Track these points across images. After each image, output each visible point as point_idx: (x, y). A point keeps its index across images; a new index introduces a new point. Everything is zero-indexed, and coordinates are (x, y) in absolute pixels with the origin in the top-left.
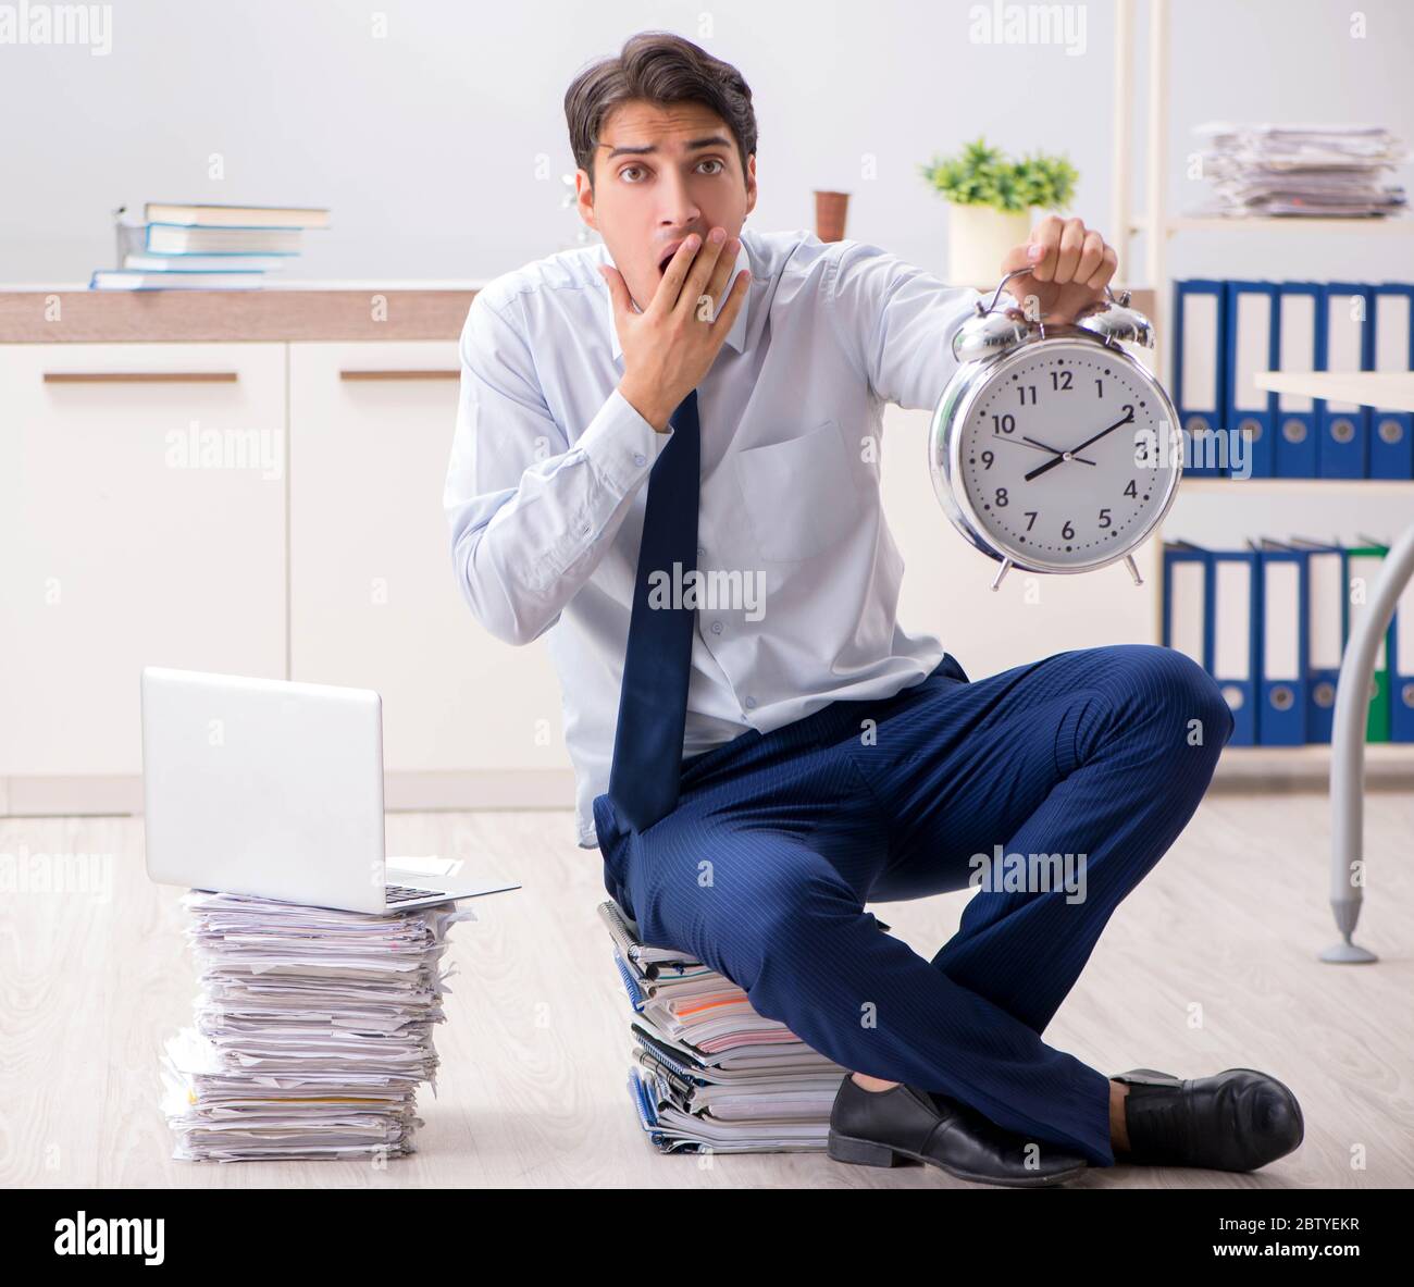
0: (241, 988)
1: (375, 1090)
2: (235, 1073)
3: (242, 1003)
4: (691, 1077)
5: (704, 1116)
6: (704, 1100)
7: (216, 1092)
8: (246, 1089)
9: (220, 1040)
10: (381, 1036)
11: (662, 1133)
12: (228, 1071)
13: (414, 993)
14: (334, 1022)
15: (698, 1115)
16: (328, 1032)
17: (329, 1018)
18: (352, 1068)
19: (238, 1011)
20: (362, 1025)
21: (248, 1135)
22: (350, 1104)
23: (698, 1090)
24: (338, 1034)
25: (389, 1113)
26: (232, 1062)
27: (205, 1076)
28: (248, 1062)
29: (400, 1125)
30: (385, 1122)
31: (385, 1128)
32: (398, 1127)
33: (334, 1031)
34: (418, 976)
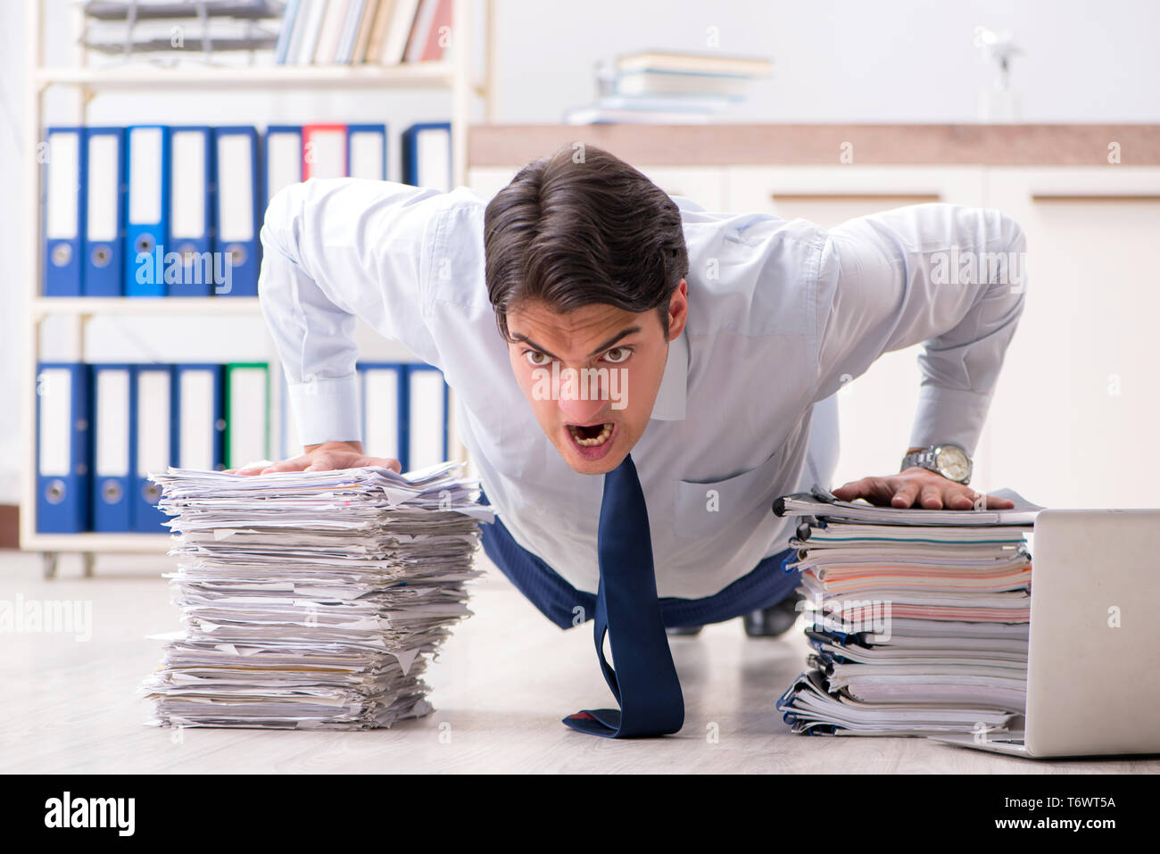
0: (209, 556)
1: (333, 658)
2: (196, 639)
3: (209, 572)
4: (831, 653)
5: (842, 698)
6: (843, 678)
7: (179, 659)
8: (212, 657)
9: (187, 609)
10: (341, 604)
11: (796, 714)
12: (190, 638)
13: (369, 557)
14: (297, 591)
15: (836, 696)
16: (291, 601)
17: (290, 586)
18: (311, 638)
19: (204, 582)
20: (323, 593)
21: (209, 702)
22: (309, 674)
23: (837, 667)
24: (302, 602)
25: (347, 685)
26: (194, 628)
27: (173, 643)
28: (209, 628)
29: (363, 698)
30: (345, 694)
31: (344, 700)
32: (358, 700)
33: (295, 600)
34: (377, 542)
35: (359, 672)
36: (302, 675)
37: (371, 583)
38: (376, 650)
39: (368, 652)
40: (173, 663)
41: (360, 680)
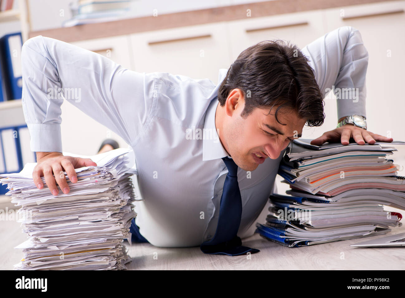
0: (37, 211)
1: (102, 244)
2: (38, 246)
3: (39, 217)
5: (305, 228)
7: (32, 255)
8: (45, 252)
9: (31, 234)
10: (101, 221)
11: (288, 238)
12: (36, 245)
13: (111, 201)
14: (80, 219)
16: (77, 223)
17: (77, 217)
18: (90, 237)
19: (37, 221)
20: (92, 218)
22: (91, 253)
24: (82, 223)
25: (109, 254)
26: (37, 242)
27: (27, 249)
28: (44, 240)
29: (116, 258)
30: (108, 258)
31: (108, 261)
32: (114, 260)
33: (80, 222)
34: (112, 193)
35: (113, 248)
36: (88, 253)
37: (113, 210)
38: (119, 238)
39: (115, 239)
40: (29, 257)
41: (114, 251)
